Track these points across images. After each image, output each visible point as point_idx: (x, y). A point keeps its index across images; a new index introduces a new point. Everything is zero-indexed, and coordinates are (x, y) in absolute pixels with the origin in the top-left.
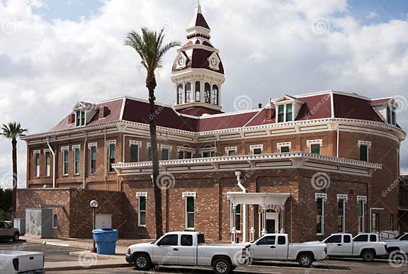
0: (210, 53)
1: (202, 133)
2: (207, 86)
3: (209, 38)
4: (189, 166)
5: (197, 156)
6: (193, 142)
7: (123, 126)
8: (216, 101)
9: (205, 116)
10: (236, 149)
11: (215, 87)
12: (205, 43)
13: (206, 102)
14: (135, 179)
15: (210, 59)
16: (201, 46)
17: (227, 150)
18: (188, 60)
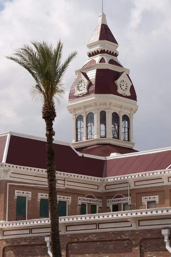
0: (118, 75)
1: (110, 179)
2: (115, 117)
3: (116, 55)
4: (97, 224)
5: (105, 209)
6: (99, 191)
7: (6, 171)
8: (127, 136)
9: (114, 156)
10: (157, 198)
11: (126, 118)
12: (112, 62)
13: (114, 138)
14: (23, 243)
15: (118, 82)
16: (106, 66)
17: (145, 200)
18: (90, 84)
